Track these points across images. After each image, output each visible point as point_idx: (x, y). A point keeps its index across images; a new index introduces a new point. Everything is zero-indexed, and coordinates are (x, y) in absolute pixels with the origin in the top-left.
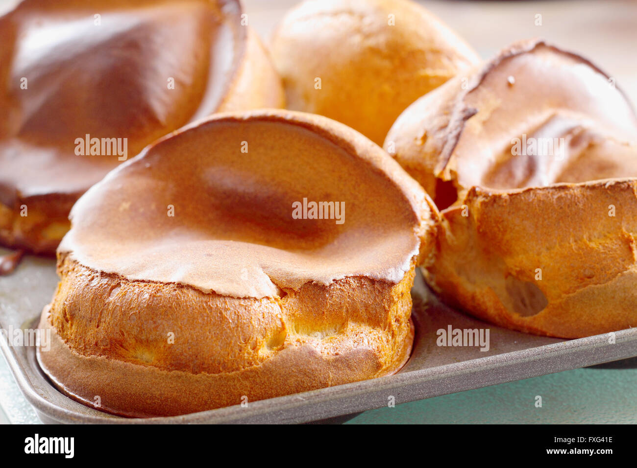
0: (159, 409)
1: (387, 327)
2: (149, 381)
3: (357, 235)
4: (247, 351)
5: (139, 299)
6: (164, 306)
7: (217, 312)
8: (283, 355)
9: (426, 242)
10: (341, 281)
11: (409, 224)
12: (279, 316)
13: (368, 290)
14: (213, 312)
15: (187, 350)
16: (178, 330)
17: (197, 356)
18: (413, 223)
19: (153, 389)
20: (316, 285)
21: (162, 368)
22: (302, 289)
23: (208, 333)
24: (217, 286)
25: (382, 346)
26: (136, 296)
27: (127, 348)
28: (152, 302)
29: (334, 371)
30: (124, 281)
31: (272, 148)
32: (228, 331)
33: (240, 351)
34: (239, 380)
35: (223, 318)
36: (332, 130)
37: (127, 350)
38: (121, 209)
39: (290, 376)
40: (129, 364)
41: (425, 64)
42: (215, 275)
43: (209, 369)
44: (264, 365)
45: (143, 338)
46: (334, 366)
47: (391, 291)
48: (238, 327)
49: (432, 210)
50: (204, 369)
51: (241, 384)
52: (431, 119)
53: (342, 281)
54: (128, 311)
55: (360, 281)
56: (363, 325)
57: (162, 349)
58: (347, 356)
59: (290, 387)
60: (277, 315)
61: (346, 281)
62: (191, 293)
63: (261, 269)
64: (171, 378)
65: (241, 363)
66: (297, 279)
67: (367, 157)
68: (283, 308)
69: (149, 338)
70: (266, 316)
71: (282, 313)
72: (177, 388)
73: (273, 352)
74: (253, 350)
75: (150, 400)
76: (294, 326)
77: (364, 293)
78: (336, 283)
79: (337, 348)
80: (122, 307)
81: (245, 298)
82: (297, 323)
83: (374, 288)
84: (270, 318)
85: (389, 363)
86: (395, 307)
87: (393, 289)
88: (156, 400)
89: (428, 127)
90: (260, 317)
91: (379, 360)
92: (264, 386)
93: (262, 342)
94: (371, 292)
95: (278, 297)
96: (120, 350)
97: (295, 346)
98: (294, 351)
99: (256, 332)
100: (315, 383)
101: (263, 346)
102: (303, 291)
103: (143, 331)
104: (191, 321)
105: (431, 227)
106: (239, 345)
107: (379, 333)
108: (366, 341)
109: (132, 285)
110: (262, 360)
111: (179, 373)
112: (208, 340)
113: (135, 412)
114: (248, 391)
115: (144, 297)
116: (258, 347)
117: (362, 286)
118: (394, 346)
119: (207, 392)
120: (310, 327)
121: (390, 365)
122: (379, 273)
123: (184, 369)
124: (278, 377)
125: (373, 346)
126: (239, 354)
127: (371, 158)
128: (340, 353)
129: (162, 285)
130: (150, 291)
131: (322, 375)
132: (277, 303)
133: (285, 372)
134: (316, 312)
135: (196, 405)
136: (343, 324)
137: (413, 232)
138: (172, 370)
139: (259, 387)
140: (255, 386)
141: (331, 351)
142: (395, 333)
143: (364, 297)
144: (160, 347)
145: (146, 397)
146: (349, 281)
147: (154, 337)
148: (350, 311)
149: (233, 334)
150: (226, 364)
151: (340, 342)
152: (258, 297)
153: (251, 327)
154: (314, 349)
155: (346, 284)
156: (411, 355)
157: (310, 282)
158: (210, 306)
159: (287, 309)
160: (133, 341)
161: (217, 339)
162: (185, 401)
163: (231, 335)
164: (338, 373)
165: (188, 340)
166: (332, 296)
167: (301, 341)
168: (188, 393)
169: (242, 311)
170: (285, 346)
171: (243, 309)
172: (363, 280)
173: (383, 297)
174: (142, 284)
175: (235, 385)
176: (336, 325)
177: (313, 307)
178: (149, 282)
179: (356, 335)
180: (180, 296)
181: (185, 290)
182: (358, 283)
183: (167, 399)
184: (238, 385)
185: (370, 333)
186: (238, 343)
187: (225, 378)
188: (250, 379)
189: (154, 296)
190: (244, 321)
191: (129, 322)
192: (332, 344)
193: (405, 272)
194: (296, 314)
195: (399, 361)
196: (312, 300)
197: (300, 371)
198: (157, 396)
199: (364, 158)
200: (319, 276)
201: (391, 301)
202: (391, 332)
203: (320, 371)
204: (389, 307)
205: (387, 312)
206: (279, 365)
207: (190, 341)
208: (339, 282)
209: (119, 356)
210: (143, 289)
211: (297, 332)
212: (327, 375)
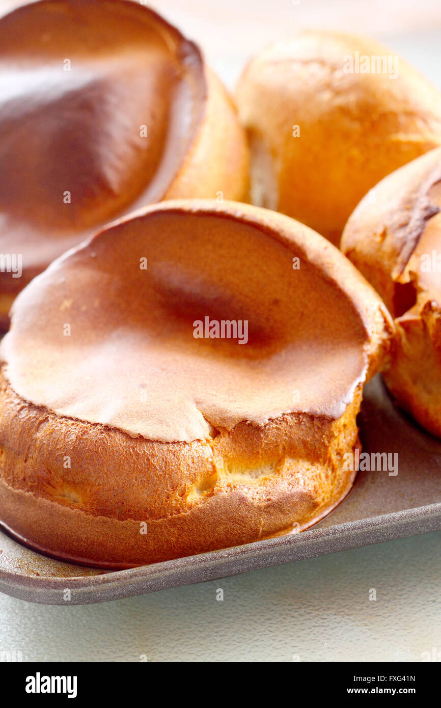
0: (86, 551)
1: (327, 462)
2: (75, 524)
3: (305, 348)
4: (174, 498)
5: (66, 440)
6: (90, 451)
7: (144, 458)
8: (212, 503)
9: (376, 359)
10: (277, 419)
11: (359, 340)
12: (210, 460)
13: (306, 427)
14: (140, 459)
15: (113, 497)
16: (104, 476)
17: (123, 503)
18: (363, 339)
19: (80, 532)
20: (250, 425)
21: (88, 513)
22: (236, 428)
23: (134, 480)
24: (145, 430)
25: (320, 485)
26: (62, 437)
27: (54, 486)
28: (78, 445)
29: (266, 517)
30: (52, 416)
31: (221, 246)
32: (156, 478)
33: (168, 498)
34: (167, 527)
35: (150, 464)
36: (282, 231)
37: (54, 488)
38: (62, 308)
39: (219, 524)
40: (56, 504)
41: (398, 128)
42: (145, 414)
43: (136, 516)
44: (192, 513)
45: (69, 479)
46: (266, 512)
47: (331, 426)
48: (165, 474)
49: (385, 321)
50: (131, 517)
51: (169, 531)
52: (392, 213)
53: (279, 419)
54: (55, 451)
55: (298, 417)
56: (300, 461)
57: (88, 493)
58: (281, 501)
59: (219, 534)
60: (208, 459)
61: (283, 418)
62: (118, 437)
63: (195, 404)
64: (96, 523)
65: (169, 510)
66: (231, 417)
67: (319, 262)
68: (215, 450)
69: (75, 480)
70: (195, 461)
71: (214, 455)
72: (103, 533)
73: (202, 497)
74: (181, 496)
75: (77, 542)
76: (227, 466)
77: (303, 430)
78: (272, 421)
79: (270, 493)
80: (48, 445)
81: (174, 443)
82: (230, 463)
83: (313, 423)
84: (200, 462)
85: (328, 499)
86: (336, 441)
87: (333, 424)
88: (82, 543)
89: (388, 223)
90: (190, 461)
91: (316, 500)
92: (192, 533)
93: (191, 488)
94: (310, 428)
95: (210, 438)
96: (47, 488)
97: (225, 492)
98: (224, 499)
99: (185, 478)
100: (245, 530)
101: (193, 491)
102: (237, 430)
103: (69, 474)
104: (117, 467)
105: (384, 341)
106: (166, 492)
107: (318, 469)
108: (302, 482)
109: (60, 422)
110: (190, 507)
111: (105, 518)
112: (134, 488)
113: (62, 551)
114: (176, 537)
115: (71, 439)
116: (186, 493)
117: (300, 423)
118: (334, 480)
119: (133, 537)
120: (244, 466)
121: (328, 500)
122: (319, 409)
123: (110, 516)
124: (206, 525)
125: (310, 486)
126: (166, 501)
127: (323, 264)
128: (272, 498)
129: (89, 425)
130: (77, 432)
131: (253, 522)
132: (208, 445)
133: (214, 520)
134: (251, 451)
135: (123, 550)
136: (280, 461)
137: (363, 351)
138: (98, 515)
139: (187, 534)
140: (182, 533)
141: (264, 496)
142: (335, 467)
143: (302, 434)
144: (86, 490)
145: (72, 539)
146: (286, 419)
147: (80, 480)
148: (287, 448)
149: (161, 481)
150: (153, 511)
151: (273, 486)
152: (188, 440)
153: (179, 474)
154: (245, 495)
155: (282, 422)
156: (354, 483)
157: (245, 421)
158: (137, 451)
159: (219, 451)
160: (60, 480)
161: (144, 487)
162: (111, 546)
163: (158, 482)
164: (271, 518)
165: (114, 487)
166: (268, 436)
167: (232, 486)
168: (114, 538)
169: (170, 457)
170: (215, 492)
171: (171, 455)
172: (301, 417)
173: (322, 432)
174: (70, 422)
175: (162, 532)
176: (272, 463)
177: (247, 447)
178: (77, 420)
179: (292, 476)
180: (106, 439)
181: (112, 434)
182: (296, 419)
183: (92, 543)
184: (165, 532)
185: (308, 470)
186: (166, 491)
187: (152, 525)
188: (178, 526)
189: (81, 439)
190: (172, 468)
191: (55, 462)
192: (265, 488)
193: (347, 405)
194: (229, 455)
195: (340, 493)
196: (246, 439)
197: (229, 519)
198: (83, 540)
199: (315, 263)
200: (254, 415)
201: (331, 436)
202: (331, 467)
203: (251, 517)
204: (329, 442)
205: (326, 447)
206: (208, 512)
207: (116, 488)
208: (276, 420)
209: (47, 495)
210: (70, 429)
211: (230, 472)
212: (258, 521)
